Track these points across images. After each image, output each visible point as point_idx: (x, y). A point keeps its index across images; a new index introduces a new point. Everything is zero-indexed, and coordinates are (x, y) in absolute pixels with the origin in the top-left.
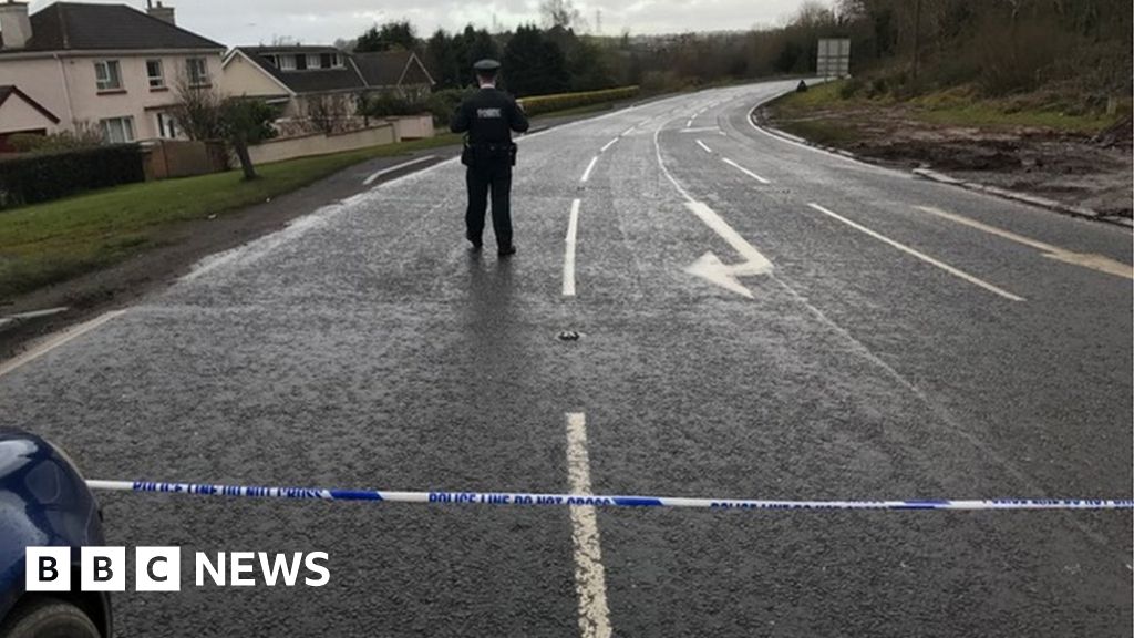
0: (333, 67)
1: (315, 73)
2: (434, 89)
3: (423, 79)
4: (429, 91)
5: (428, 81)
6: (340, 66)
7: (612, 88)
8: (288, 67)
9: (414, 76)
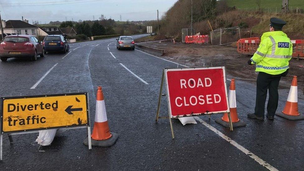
0: (56, 31)
1: (53, 32)
2: (76, 35)
3: (74, 33)
4: (75, 35)
5: (75, 33)
6: (58, 30)
7: (115, 34)
8: (48, 30)
9: (73, 32)
